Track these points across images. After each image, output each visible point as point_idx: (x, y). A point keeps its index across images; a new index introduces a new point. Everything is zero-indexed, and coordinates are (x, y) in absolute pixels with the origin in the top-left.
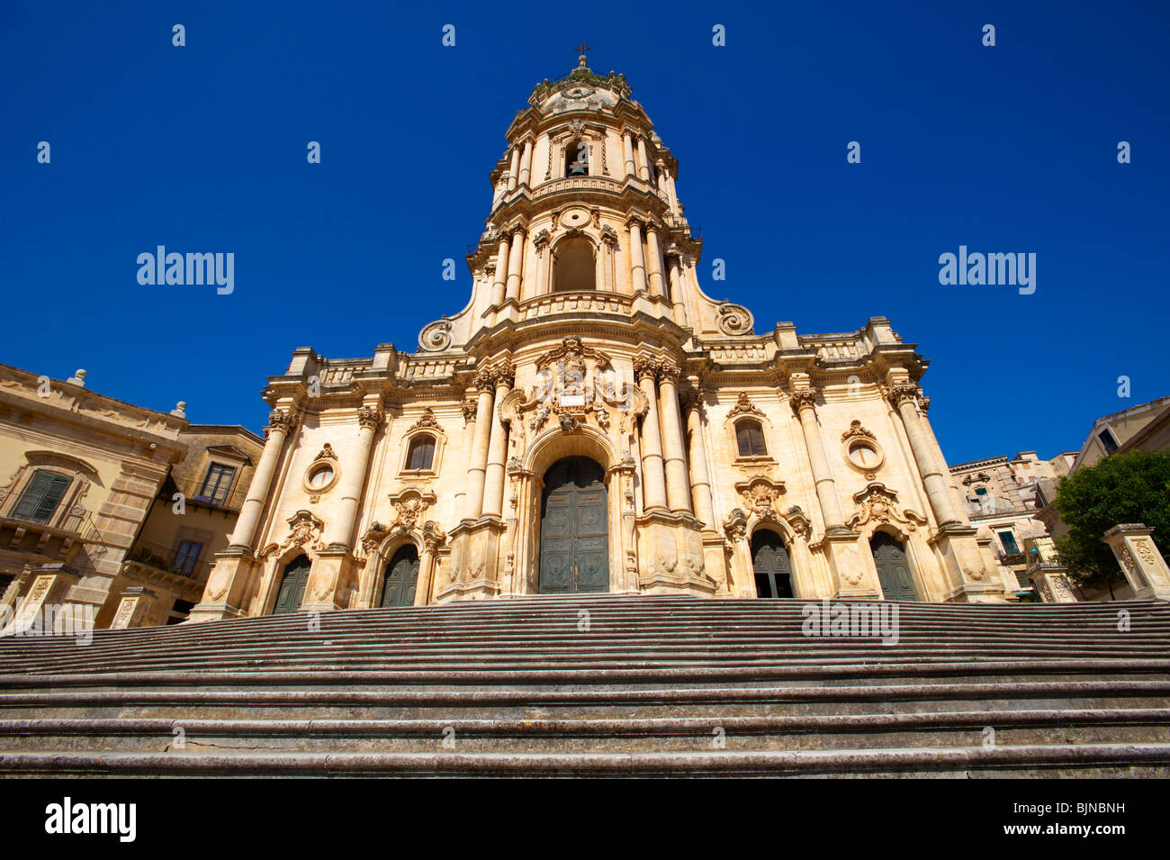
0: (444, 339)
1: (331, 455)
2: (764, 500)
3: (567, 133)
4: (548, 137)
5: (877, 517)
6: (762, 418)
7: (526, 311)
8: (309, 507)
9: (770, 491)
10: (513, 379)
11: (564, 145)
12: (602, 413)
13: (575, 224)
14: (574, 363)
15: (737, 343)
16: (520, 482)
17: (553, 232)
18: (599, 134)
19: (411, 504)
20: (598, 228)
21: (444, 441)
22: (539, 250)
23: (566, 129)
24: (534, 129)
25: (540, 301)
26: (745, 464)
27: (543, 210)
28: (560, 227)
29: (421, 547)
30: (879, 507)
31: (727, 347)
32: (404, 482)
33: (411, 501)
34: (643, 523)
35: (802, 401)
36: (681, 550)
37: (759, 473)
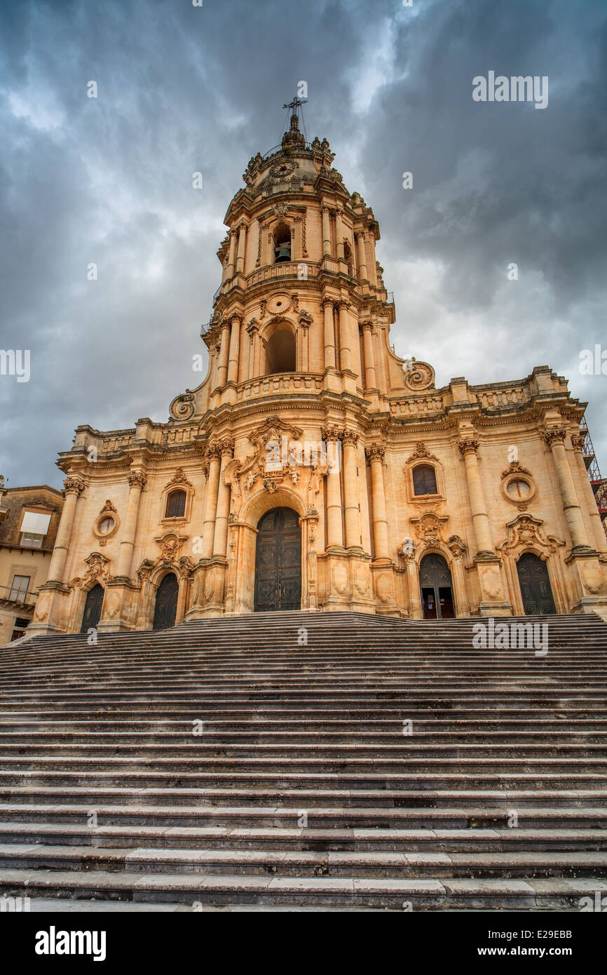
0: (189, 409)
1: (111, 509)
2: (431, 531)
3: (273, 218)
4: (258, 222)
5: (524, 542)
6: (435, 463)
7: (242, 391)
8: (98, 549)
9: (437, 523)
10: (233, 450)
11: (271, 231)
12: (295, 475)
13: (278, 310)
14: (274, 437)
15: (419, 397)
16: (237, 532)
17: (261, 319)
18: (300, 215)
19: (172, 543)
20: (297, 312)
21: (192, 493)
22: (251, 336)
23: (272, 213)
24: (247, 214)
25: (252, 383)
26: (419, 502)
27: (254, 297)
28: (267, 314)
29: (179, 576)
30: (526, 534)
31: (411, 401)
32: (165, 527)
33: (171, 542)
34: (324, 558)
35: (466, 448)
36: (350, 577)
37: (429, 509)
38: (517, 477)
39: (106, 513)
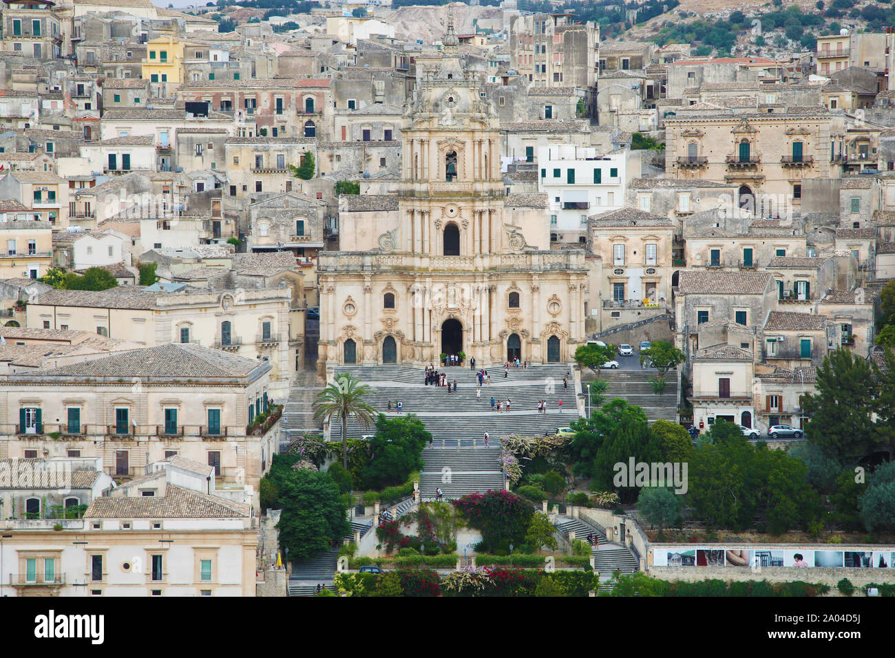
1: (351, 300)
2: (515, 325)
3: (446, 144)
4: (436, 141)
5: (552, 332)
6: (520, 292)
7: (433, 260)
8: (348, 322)
9: (517, 322)
11: (444, 154)
13: (451, 215)
15: (516, 255)
17: (442, 218)
18: (462, 146)
20: (461, 217)
21: (398, 297)
22: (437, 228)
23: (446, 141)
25: (439, 258)
26: (510, 311)
27: (437, 202)
28: (445, 217)
29: (396, 340)
30: (554, 329)
31: (511, 256)
32: (385, 313)
33: (389, 323)
34: (473, 346)
35: (534, 290)
36: (483, 354)
37: (514, 315)
38: (555, 301)
39: (348, 303)
